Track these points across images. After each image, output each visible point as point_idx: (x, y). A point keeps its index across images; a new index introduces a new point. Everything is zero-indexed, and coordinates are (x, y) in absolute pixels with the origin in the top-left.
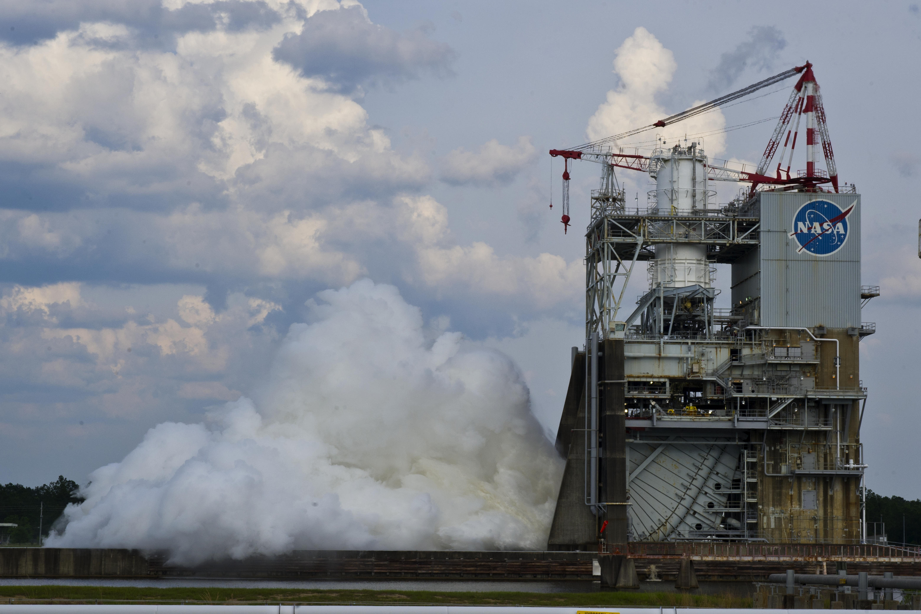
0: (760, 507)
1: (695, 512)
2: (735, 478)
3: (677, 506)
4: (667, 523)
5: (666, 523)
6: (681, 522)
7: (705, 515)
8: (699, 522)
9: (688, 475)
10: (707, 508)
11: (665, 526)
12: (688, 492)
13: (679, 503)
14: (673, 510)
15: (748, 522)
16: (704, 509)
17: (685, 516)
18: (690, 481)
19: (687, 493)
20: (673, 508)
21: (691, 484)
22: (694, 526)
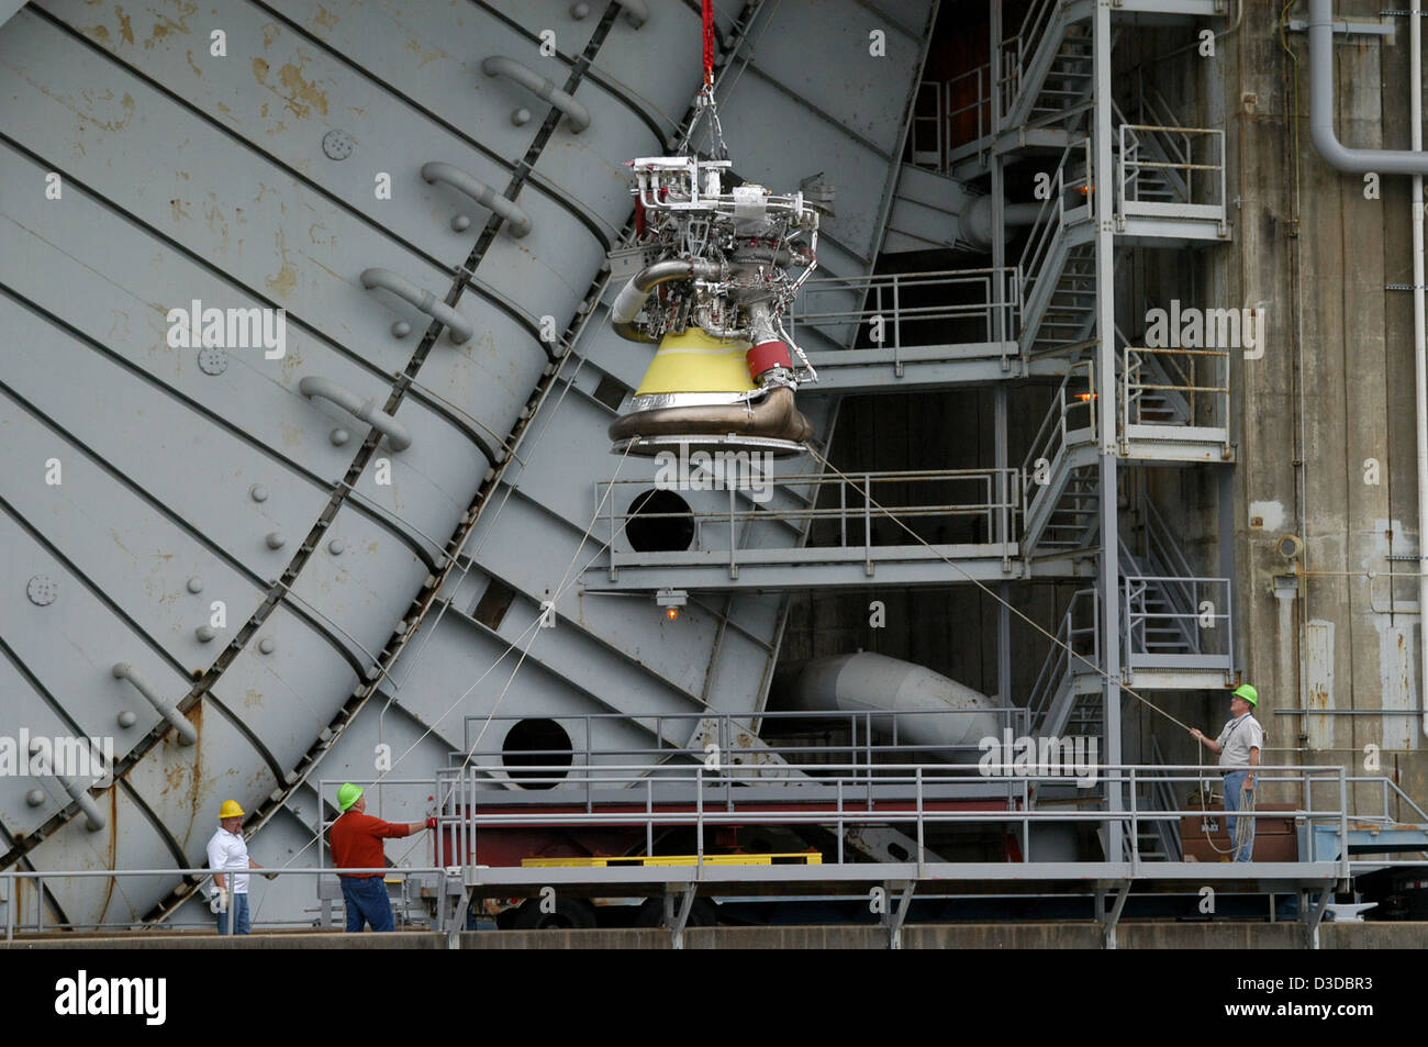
0: (1270, 514)
1: (499, 596)
2: (898, 246)
3: (318, 530)
4: (207, 707)
5: (192, 708)
6: (352, 702)
7: (604, 624)
8: (538, 704)
9: (429, 179)
10: (624, 553)
11: (184, 742)
12: (436, 374)
13: (341, 495)
14: (272, 571)
15: (1141, 682)
16: (593, 559)
17: (393, 643)
18: (455, 252)
19: (421, 381)
20: (273, 547)
21: (462, 282)
22: (488, 741)
